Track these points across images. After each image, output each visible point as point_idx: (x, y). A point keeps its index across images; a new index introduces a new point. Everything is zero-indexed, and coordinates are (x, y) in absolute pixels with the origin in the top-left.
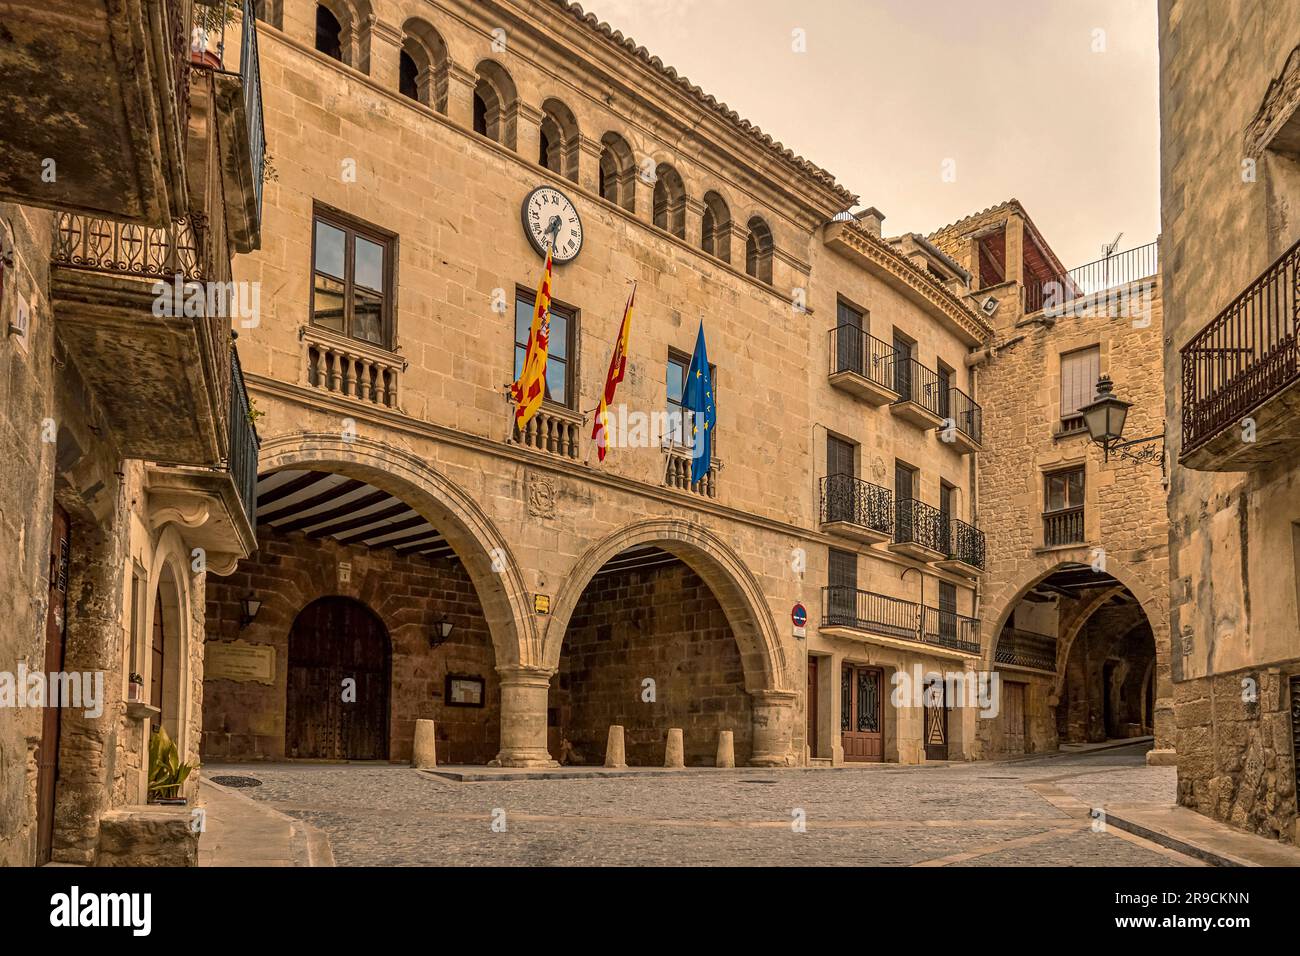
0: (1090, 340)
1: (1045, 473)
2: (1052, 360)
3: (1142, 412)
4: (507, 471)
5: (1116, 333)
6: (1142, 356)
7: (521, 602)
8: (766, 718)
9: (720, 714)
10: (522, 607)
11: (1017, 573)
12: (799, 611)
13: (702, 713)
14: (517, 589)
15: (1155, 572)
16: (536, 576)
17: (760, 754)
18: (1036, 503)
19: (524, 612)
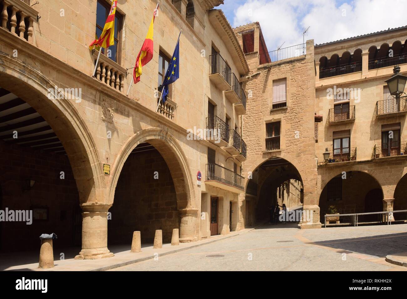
0: (283, 76)
1: (266, 124)
2: (270, 82)
3: (300, 103)
4: (91, 94)
5: (292, 74)
6: (300, 83)
7: (97, 167)
8: (187, 221)
9: (163, 220)
10: (98, 170)
11: (256, 160)
12: (199, 174)
13: (154, 219)
14: (95, 160)
15: (304, 160)
16: (104, 153)
17: (184, 237)
18: (263, 135)
19: (98, 174)
